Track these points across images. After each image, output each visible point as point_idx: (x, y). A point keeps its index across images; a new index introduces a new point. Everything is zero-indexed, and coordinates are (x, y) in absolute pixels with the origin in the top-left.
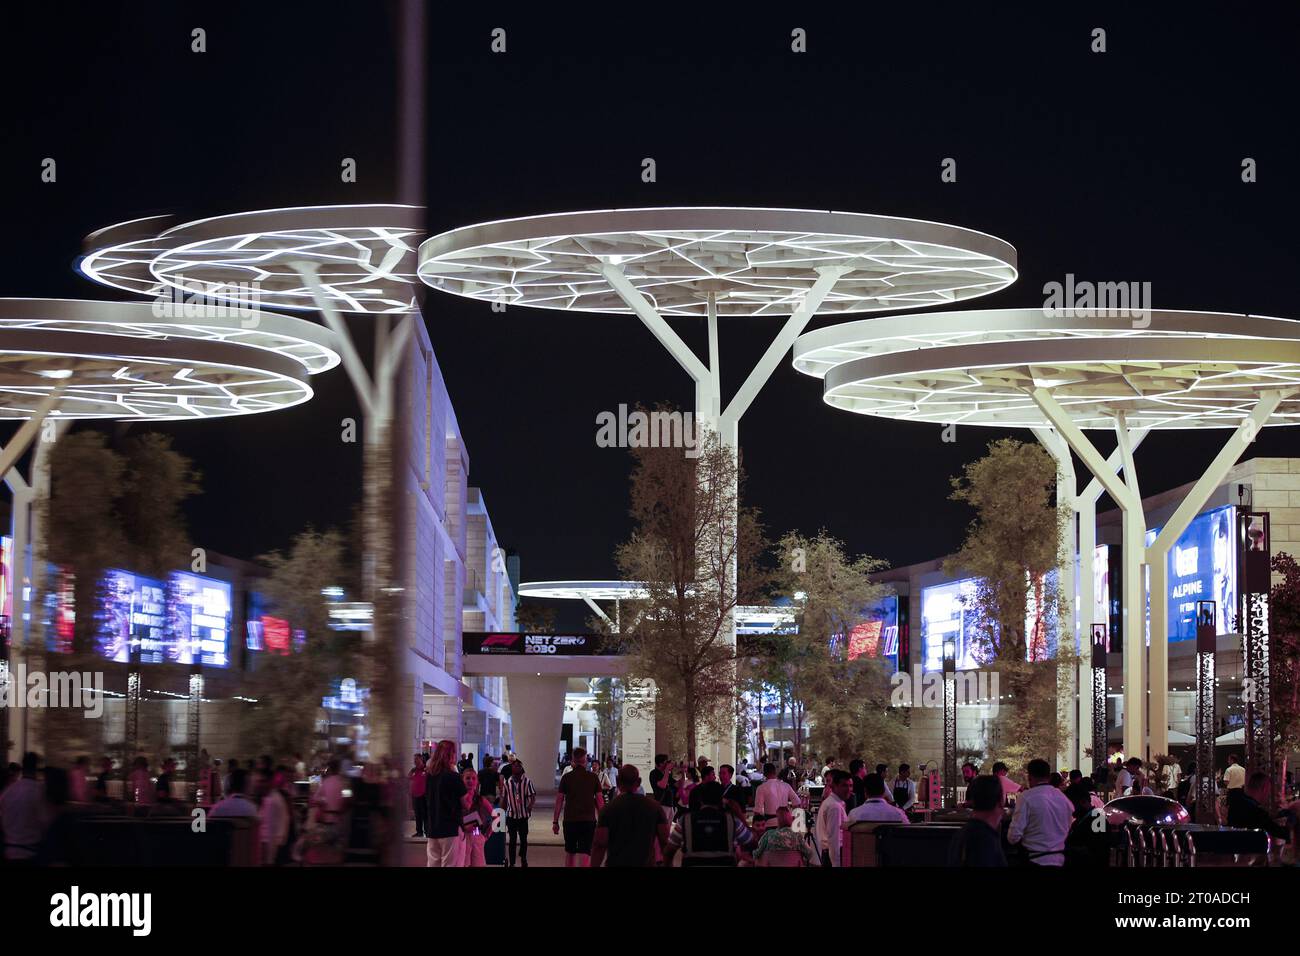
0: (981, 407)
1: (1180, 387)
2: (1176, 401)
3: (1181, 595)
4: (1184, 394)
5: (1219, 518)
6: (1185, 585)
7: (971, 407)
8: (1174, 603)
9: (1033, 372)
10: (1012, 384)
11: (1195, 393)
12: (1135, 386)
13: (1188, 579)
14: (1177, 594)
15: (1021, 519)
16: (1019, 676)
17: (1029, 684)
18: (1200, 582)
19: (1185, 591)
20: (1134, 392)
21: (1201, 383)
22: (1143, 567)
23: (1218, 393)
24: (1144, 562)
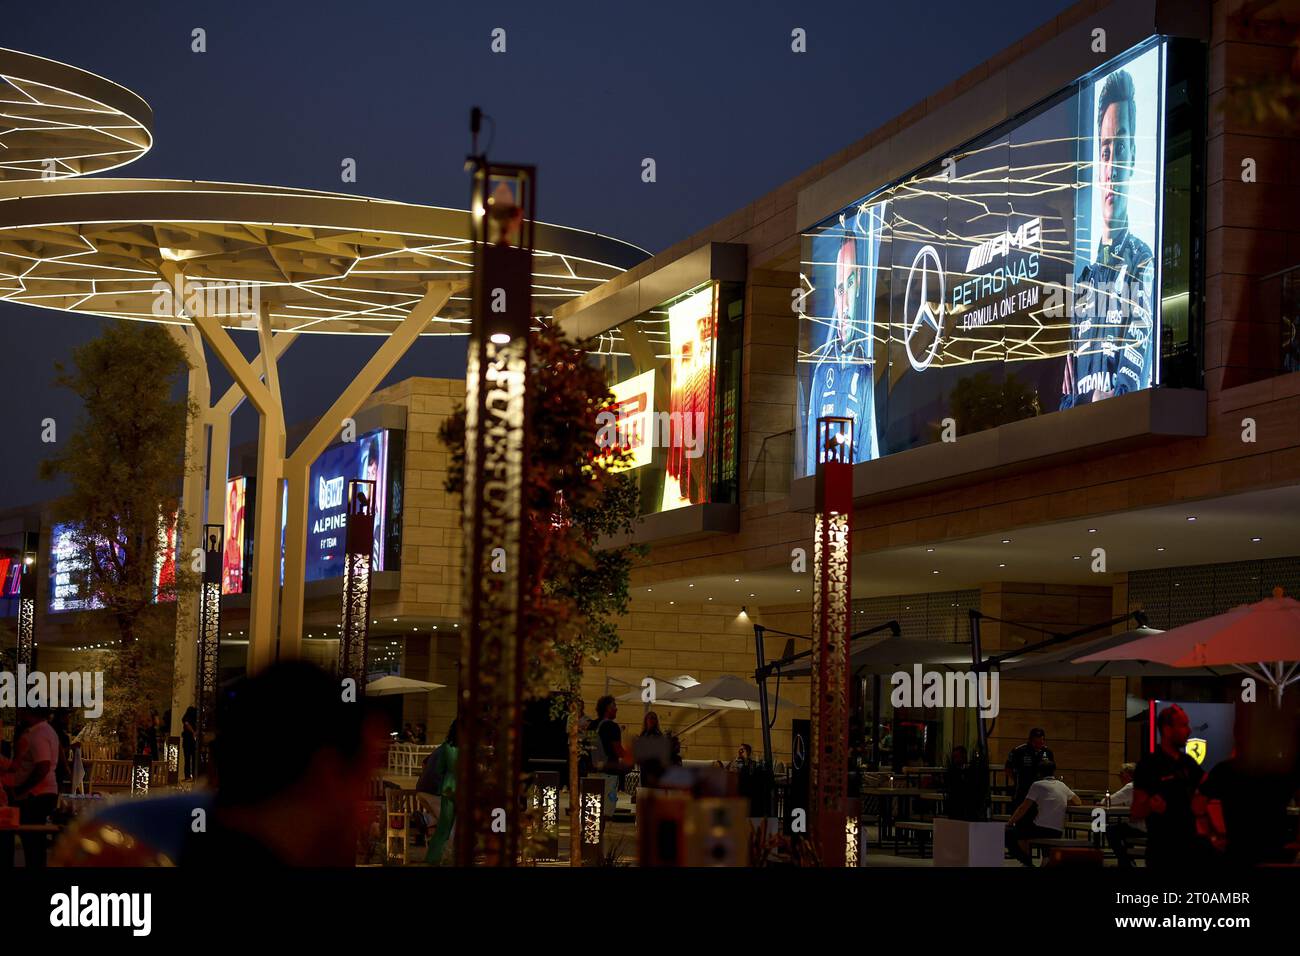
0: (100, 287)
1: (333, 272)
2: (328, 292)
3: (322, 530)
4: (339, 282)
5: (369, 444)
6: (328, 519)
7: (87, 288)
8: (313, 539)
9: (160, 238)
10: (134, 254)
11: (353, 281)
12: (283, 266)
13: (331, 512)
14: (317, 529)
15: (136, 415)
16: (124, 602)
17: (135, 613)
18: (344, 515)
19: (327, 525)
20: (281, 277)
21: (360, 267)
22: (280, 482)
23: (377, 282)
24: (281, 476)
